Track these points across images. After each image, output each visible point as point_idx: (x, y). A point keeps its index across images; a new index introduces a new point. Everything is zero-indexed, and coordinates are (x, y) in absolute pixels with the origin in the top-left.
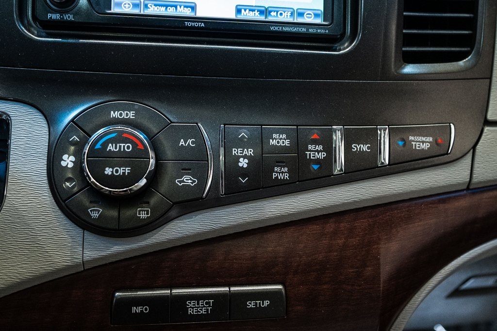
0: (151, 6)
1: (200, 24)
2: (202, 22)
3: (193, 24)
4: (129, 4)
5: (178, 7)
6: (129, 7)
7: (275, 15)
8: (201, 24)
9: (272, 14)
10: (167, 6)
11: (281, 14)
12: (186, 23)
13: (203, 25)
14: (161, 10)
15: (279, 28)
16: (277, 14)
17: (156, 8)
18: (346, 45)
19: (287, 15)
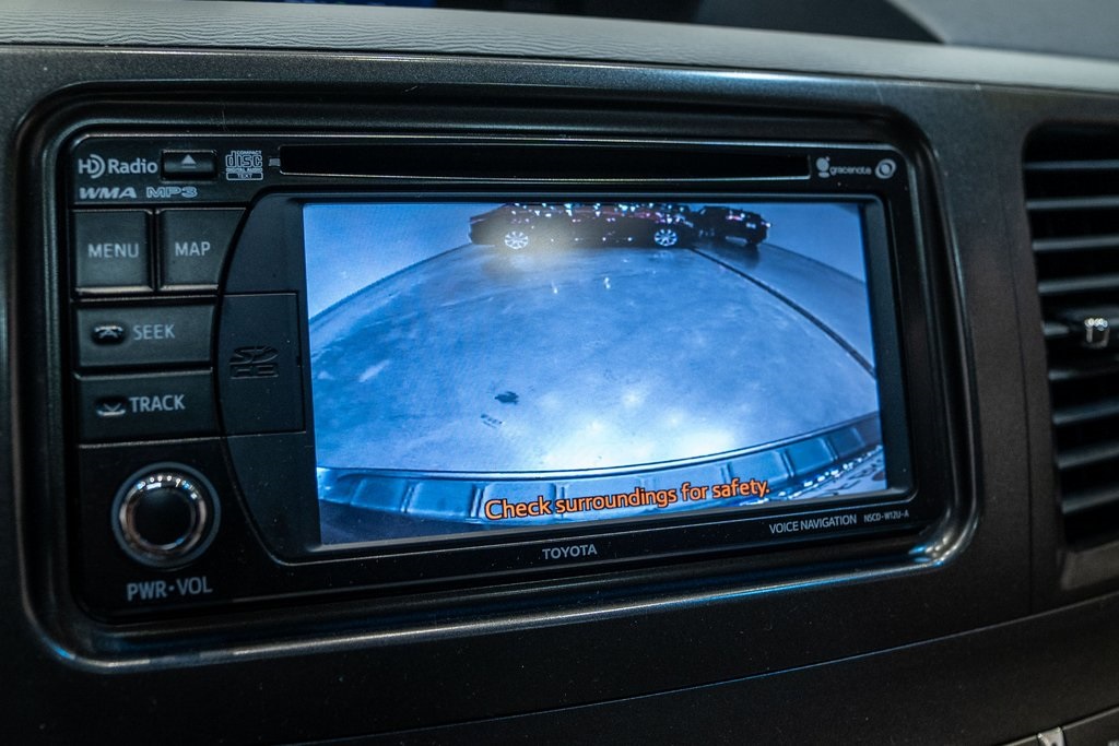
1: (584, 547)
3: (565, 552)
8: (587, 549)
12: (546, 551)
13: (592, 549)
15: (790, 527)
18: (945, 540)
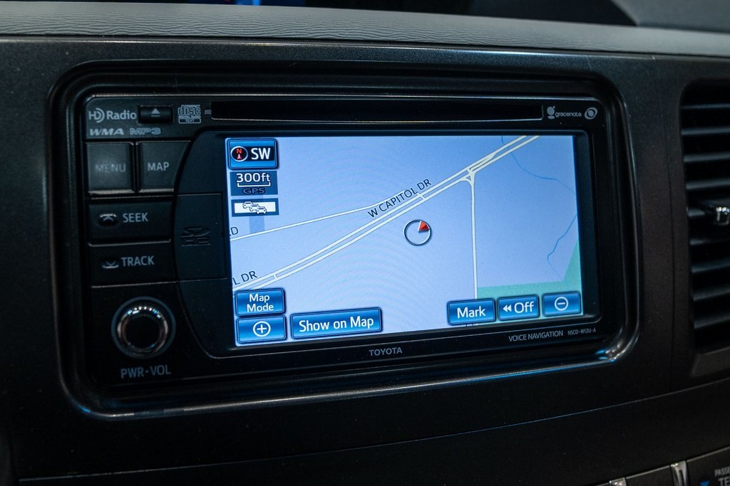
0: (305, 324)
1: (394, 349)
2: (397, 346)
3: (383, 352)
4: (265, 326)
5: (352, 319)
6: (265, 332)
7: (510, 308)
8: (396, 350)
9: (505, 309)
10: (331, 321)
11: (519, 308)
12: (371, 351)
13: (400, 350)
14: (323, 328)
15: (522, 337)
16: (513, 308)
17: (313, 327)
18: (619, 346)
19: (529, 308)
